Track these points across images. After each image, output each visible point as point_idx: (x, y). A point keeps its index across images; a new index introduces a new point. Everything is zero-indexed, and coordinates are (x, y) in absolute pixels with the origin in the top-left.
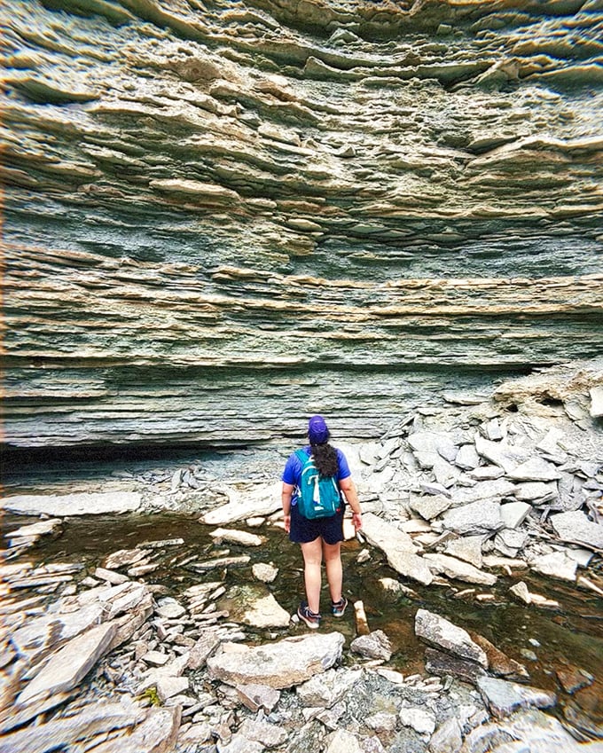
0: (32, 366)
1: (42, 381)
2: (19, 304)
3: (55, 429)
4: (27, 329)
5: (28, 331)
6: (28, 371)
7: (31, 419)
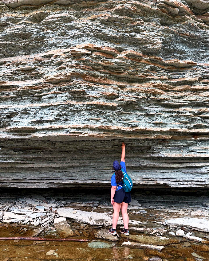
0: (193, 139)
1: (194, 147)
2: (204, 100)
3: (189, 177)
4: (201, 116)
5: (200, 117)
6: (190, 142)
7: (176, 170)
